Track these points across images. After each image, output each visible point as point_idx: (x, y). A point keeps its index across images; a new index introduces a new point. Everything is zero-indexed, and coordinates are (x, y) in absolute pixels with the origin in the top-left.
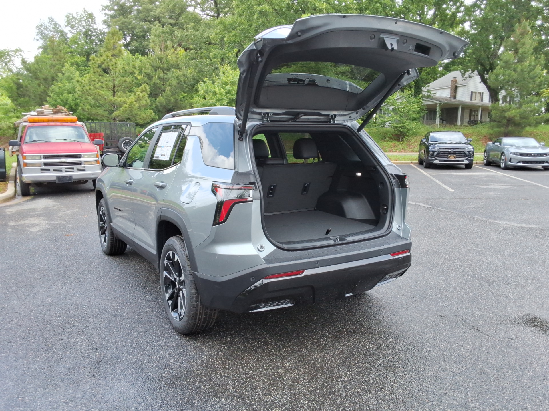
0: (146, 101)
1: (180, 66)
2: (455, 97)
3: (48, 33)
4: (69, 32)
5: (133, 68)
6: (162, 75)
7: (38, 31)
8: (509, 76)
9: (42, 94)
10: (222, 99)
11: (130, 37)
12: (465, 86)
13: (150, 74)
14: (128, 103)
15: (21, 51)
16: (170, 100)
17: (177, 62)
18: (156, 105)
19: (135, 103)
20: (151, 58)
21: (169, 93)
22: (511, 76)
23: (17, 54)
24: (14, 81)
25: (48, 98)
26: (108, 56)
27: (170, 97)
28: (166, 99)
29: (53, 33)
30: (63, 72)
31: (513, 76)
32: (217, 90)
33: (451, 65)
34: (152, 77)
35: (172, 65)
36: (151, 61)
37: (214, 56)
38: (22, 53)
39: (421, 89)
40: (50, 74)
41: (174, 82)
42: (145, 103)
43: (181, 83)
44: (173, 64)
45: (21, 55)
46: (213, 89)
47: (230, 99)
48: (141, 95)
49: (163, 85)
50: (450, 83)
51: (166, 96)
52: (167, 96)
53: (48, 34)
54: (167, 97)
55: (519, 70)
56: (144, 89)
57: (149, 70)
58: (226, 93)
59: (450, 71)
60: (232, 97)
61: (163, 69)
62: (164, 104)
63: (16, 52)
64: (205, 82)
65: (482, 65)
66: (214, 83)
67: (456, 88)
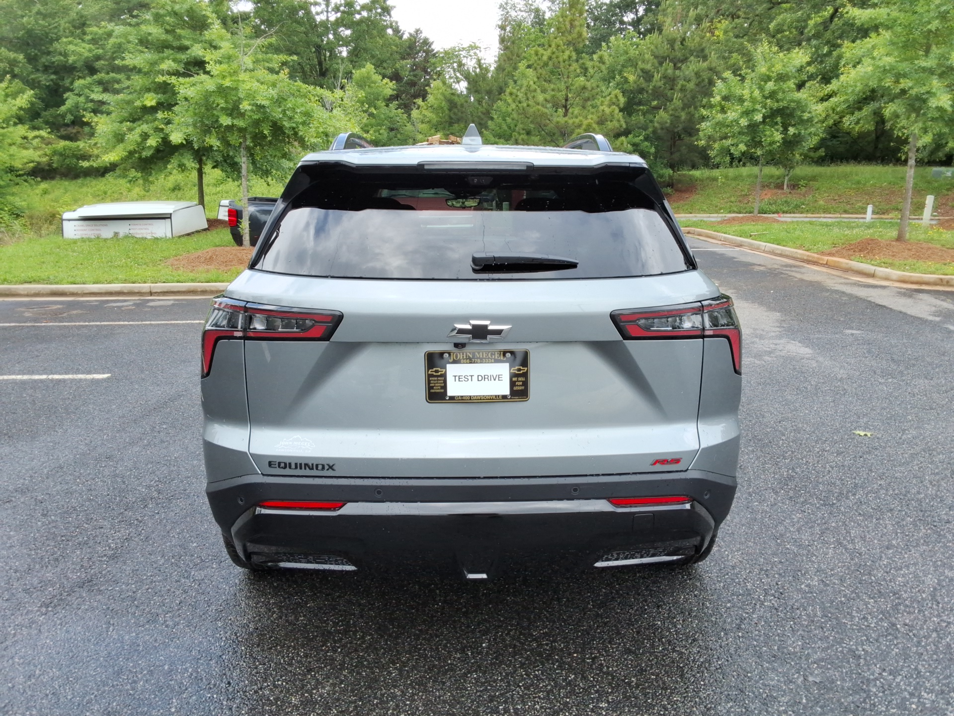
0: (618, 121)
3: (516, 14)
4: (547, 10)
5: (600, 62)
6: (670, 71)
7: (502, 13)
9: (482, 116)
10: (753, 111)
11: (644, 7)
13: (650, 71)
15: (476, 48)
16: (678, 117)
17: (702, 45)
18: (654, 126)
21: (678, 103)
23: (472, 53)
24: (445, 97)
25: (490, 123)
26: (558, 46)
27: (679, 110)
28: (671, 115)
29: (523, 13)
30: (515, 78)
32: (747, 93)
34: (653, 76)
35: (691, 50)
36: (654, 48)
38: (478, 52)
40: (496, 84)
41: (691, 85)
42: (617, 125)
43: (703, 84)
44: (693, 48)
45: (475, 53)
46: (739, 92)
47: (769, 109)
48: (608, 110)
49: (670, 89)
51: (673, 110)
52: (675, 110)
53: (516, 17)
54: (673, 112)
56: (614, 100)
57: (650, 65)
58: (765, 98)
61: (674, 61)
62: (668, 125)
63: (469, 51)
64: (724, 80)
66: (742, 80)
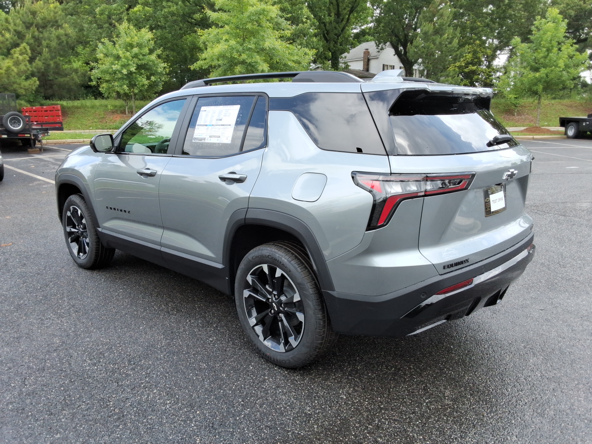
0: (26, 66)
1: (60, 23)
2: (368, 70)
6: (36, 33)
8: (428, 48)
10: (129, 65)
12: (378, 58)
13: (21, 32)
14: (4, 68)
16: (49, 65)
17: (55, 17)
19: (13, 68)
20: (21, 12)
21: (47, 56)
22: (430, 48)
27: (49, 60)
28: (44, 63)
31: (432, 48)
32: (120, 53)
33: (361, 35)
34: (24, 36)
35: (48, 21)
36: (20, 16)
37: (101, 12)
39: (338, 61)
41: (54, 44)
42: (25, 68)
43: (63, 44)
44: (50, 20)
46: (115, 52)
47: (137, 64)
48: (21, 58)
49: (38, 46)
50: (362, 55)
51: (44, 60)
52: (46, 60)
55: (437, 42)
56: (24, 51)
57: (20, 27)
58: (133, 57)
59: (360, 42)
60: (140, 62)
61: (38, 26)
64: (103, 43)
65: (396, 36)
66: (115, 44)
67: (369, 60)
